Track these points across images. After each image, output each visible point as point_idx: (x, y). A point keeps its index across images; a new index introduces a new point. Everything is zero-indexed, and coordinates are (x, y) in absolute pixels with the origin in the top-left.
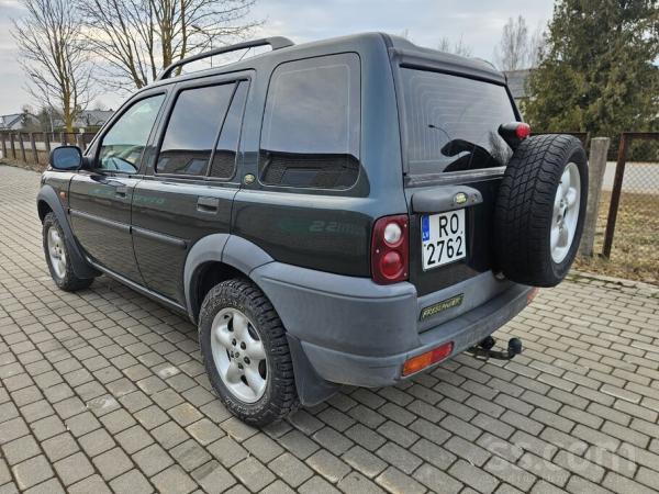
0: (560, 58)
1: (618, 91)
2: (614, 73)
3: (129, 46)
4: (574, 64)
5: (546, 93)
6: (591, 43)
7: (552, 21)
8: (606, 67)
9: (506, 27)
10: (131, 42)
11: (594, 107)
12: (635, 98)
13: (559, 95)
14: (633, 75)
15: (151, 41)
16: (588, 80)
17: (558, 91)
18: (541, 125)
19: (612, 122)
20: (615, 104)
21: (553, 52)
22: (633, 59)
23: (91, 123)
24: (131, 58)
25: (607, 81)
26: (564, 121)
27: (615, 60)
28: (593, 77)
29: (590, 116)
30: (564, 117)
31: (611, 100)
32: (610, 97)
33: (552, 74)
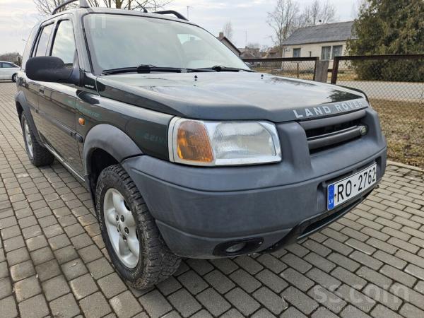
0: (376, 11)
1: (410, 35)
2: (410, 21)
4: (383, 16)
8: (404, 17)
11: (394, 45)
13: (374, 37)
16: (392, 26)
17: (371, 35)
20: (408, 43)
21: (371, 7)
25: (404, 27)
27: (411, 12)
28: (395, 25)
29: (391, 51)
30: (375, 53)
31: (406, 40)
32: (404, 38)
33: (368, 22)
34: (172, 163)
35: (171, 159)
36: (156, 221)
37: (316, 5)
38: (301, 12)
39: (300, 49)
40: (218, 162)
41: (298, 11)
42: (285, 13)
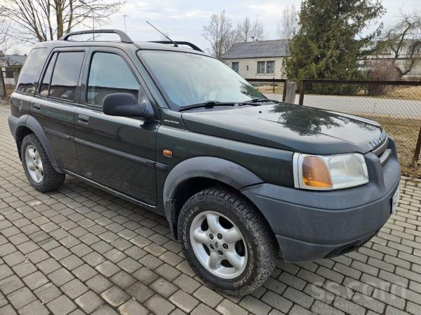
0: (305, 34)
1: (334, 55)
2: (332, 44)
3: (33, 14)
4: (312, 38)
5: (297, 54)
6: (321, 25)
7: (300, 12)
8: (328, 40)
9: (284, 12)
10: (35, 12)
11: (322, 64)
12: (344, 59)
13: (305, 56)
14: (343, 45)
15: (49, 11)
16: (319, 47)
17: (303, 54)
18: (295, 73)
19: (332, 72)
20: (333, 62)
21: (301, 30)
22: (343, 36)
23: (11, 64)
24: (34, 22)
25: (329, 48)
26: (306, 72)
27: (333, 36)
28: (322, 45)
29: (320, 69)
30: (307, 69)
31: (331, 60)
32: (330, 58)
33: (300, 43)
34: (297, 189)
35: (296, 186)
36: (276, 236)
37: (247, 22)
38: (234, 28)
39: (238, 63)
40: (335, 187)
41: (231, 26)
42: (219, 28)
